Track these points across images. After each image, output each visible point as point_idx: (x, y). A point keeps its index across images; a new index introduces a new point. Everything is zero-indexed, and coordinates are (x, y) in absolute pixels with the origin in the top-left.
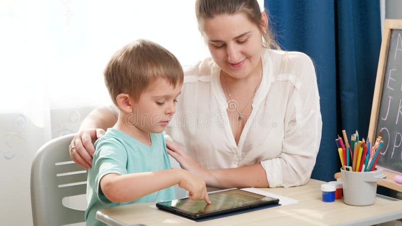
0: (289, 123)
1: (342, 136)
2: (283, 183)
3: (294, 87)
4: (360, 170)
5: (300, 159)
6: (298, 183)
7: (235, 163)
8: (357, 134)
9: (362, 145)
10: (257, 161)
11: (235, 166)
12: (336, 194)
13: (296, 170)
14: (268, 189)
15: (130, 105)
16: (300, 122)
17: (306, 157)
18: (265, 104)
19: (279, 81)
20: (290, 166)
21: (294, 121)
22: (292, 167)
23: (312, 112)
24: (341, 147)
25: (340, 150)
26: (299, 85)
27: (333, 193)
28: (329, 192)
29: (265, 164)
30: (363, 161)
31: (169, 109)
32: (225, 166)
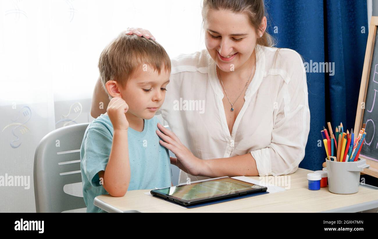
0: (277, 115)
1: (327, 127)
2: (272, 172)
3: (284, 81)
4: (344, 160)
5: (288, 149)
6: (286, 172)
7: (227, 153)
8: (341, 126)
9: (347, 137)
10: (248, 152)
11: (227, 155)
12: (322, 183)
13: (285, 159)
14: (258, 177)
15: (119, 93)
16: (288, 115)
17: (294, 147)
18: (257, 97)
19: (270, 75)
20: (278, 156)
21: (282, 114)
22: (281, 157)
23: (300, 106)
24: (326, 138)
25: (325, 141)
26: (288, 80)
27: (319, 181)
28: (315, 181)
29: (255, 154)
30: (347, 151)
31: (156, 96)
32: (218, 156)
